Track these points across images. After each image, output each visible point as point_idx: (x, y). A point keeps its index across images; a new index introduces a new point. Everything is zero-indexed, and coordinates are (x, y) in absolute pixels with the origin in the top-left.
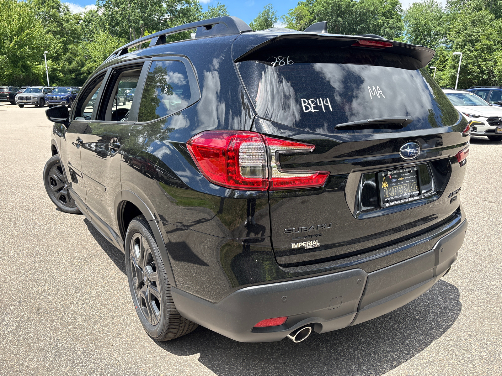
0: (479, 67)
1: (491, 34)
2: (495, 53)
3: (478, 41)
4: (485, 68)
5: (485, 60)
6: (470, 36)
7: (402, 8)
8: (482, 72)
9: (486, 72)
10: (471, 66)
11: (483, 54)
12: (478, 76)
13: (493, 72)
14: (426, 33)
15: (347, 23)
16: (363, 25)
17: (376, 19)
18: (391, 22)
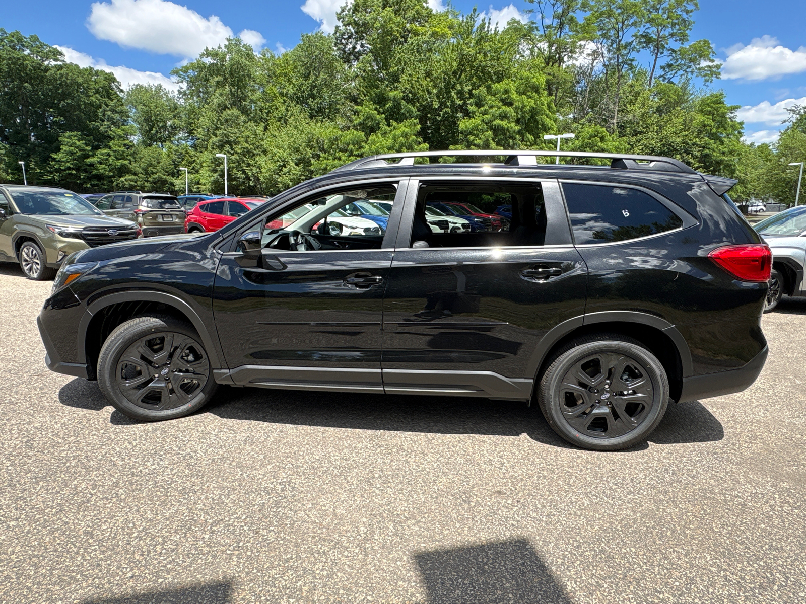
0: (244, 172)
1: (249, 137)
2: (257, 159)
3: (237, 143)
4: (250, 174)
5: (249, 165)
6: (227, 136)
7: (121, 88)
8: (248, 178)
9: (252, 178)
10: (235, 170)
11: (245, 159)
12: (244, 182)
13: (259, 179)
14: (160, 125)
15: (40, 93)
16: (69, 101)
17: (89, 96)
18: (112, 103)
